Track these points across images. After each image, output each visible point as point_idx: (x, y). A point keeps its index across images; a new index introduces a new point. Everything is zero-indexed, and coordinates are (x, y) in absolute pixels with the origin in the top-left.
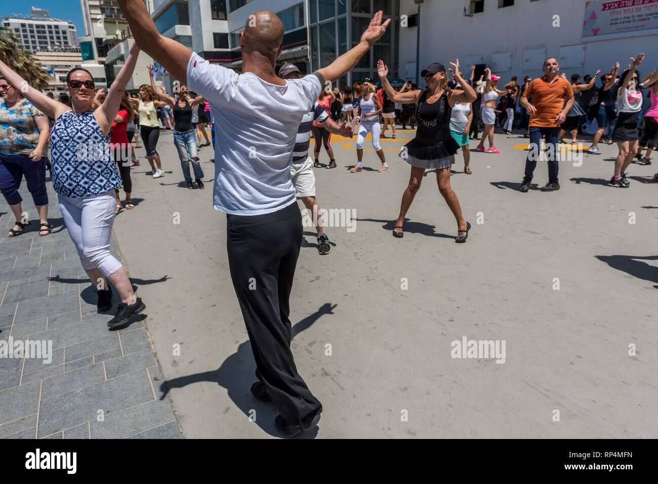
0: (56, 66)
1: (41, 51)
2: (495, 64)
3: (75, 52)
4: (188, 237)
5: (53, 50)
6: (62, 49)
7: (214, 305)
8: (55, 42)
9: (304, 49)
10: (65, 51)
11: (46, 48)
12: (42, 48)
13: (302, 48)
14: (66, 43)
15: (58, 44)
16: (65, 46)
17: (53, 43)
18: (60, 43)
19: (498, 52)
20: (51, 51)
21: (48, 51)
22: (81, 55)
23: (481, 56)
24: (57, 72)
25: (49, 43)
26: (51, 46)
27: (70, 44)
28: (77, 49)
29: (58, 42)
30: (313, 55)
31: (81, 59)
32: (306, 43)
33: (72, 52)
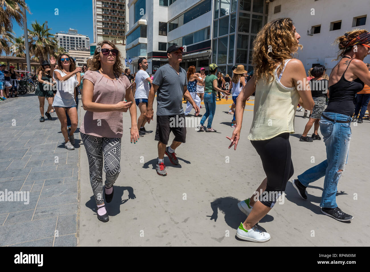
0: (77, 58)
1: (71, 50)
2: (326, 64)
3: (87, 51)
4: (126, 158)
5: (77, 50)
6: (81, 50)
7: (136, 219)
8: (79, 46)
9: (208, 52)
10: (83, 50)
11: (74, 48)
12: (72, 48)
13: (207, 51)
14: (84, 46)
15: (80, 47)
16: (83, 48)
17: (77, 46)
18: (81, 46)
19: (328, 57)
20: (76, 50)
21: (74, 50)
22: (90, 53)
23: (317, 59)
24: (77, 61)
25: (76, 46)
26: (76, 47)
27: (86, 47)
28: (89, 50)
29: (80, 46)
30: (213, 55)
31: (90, 55)
32: (210, 49)
33: (86, 51)
